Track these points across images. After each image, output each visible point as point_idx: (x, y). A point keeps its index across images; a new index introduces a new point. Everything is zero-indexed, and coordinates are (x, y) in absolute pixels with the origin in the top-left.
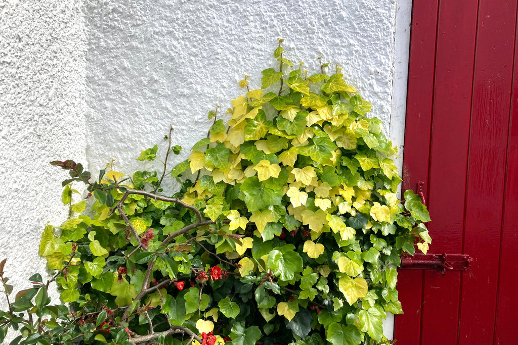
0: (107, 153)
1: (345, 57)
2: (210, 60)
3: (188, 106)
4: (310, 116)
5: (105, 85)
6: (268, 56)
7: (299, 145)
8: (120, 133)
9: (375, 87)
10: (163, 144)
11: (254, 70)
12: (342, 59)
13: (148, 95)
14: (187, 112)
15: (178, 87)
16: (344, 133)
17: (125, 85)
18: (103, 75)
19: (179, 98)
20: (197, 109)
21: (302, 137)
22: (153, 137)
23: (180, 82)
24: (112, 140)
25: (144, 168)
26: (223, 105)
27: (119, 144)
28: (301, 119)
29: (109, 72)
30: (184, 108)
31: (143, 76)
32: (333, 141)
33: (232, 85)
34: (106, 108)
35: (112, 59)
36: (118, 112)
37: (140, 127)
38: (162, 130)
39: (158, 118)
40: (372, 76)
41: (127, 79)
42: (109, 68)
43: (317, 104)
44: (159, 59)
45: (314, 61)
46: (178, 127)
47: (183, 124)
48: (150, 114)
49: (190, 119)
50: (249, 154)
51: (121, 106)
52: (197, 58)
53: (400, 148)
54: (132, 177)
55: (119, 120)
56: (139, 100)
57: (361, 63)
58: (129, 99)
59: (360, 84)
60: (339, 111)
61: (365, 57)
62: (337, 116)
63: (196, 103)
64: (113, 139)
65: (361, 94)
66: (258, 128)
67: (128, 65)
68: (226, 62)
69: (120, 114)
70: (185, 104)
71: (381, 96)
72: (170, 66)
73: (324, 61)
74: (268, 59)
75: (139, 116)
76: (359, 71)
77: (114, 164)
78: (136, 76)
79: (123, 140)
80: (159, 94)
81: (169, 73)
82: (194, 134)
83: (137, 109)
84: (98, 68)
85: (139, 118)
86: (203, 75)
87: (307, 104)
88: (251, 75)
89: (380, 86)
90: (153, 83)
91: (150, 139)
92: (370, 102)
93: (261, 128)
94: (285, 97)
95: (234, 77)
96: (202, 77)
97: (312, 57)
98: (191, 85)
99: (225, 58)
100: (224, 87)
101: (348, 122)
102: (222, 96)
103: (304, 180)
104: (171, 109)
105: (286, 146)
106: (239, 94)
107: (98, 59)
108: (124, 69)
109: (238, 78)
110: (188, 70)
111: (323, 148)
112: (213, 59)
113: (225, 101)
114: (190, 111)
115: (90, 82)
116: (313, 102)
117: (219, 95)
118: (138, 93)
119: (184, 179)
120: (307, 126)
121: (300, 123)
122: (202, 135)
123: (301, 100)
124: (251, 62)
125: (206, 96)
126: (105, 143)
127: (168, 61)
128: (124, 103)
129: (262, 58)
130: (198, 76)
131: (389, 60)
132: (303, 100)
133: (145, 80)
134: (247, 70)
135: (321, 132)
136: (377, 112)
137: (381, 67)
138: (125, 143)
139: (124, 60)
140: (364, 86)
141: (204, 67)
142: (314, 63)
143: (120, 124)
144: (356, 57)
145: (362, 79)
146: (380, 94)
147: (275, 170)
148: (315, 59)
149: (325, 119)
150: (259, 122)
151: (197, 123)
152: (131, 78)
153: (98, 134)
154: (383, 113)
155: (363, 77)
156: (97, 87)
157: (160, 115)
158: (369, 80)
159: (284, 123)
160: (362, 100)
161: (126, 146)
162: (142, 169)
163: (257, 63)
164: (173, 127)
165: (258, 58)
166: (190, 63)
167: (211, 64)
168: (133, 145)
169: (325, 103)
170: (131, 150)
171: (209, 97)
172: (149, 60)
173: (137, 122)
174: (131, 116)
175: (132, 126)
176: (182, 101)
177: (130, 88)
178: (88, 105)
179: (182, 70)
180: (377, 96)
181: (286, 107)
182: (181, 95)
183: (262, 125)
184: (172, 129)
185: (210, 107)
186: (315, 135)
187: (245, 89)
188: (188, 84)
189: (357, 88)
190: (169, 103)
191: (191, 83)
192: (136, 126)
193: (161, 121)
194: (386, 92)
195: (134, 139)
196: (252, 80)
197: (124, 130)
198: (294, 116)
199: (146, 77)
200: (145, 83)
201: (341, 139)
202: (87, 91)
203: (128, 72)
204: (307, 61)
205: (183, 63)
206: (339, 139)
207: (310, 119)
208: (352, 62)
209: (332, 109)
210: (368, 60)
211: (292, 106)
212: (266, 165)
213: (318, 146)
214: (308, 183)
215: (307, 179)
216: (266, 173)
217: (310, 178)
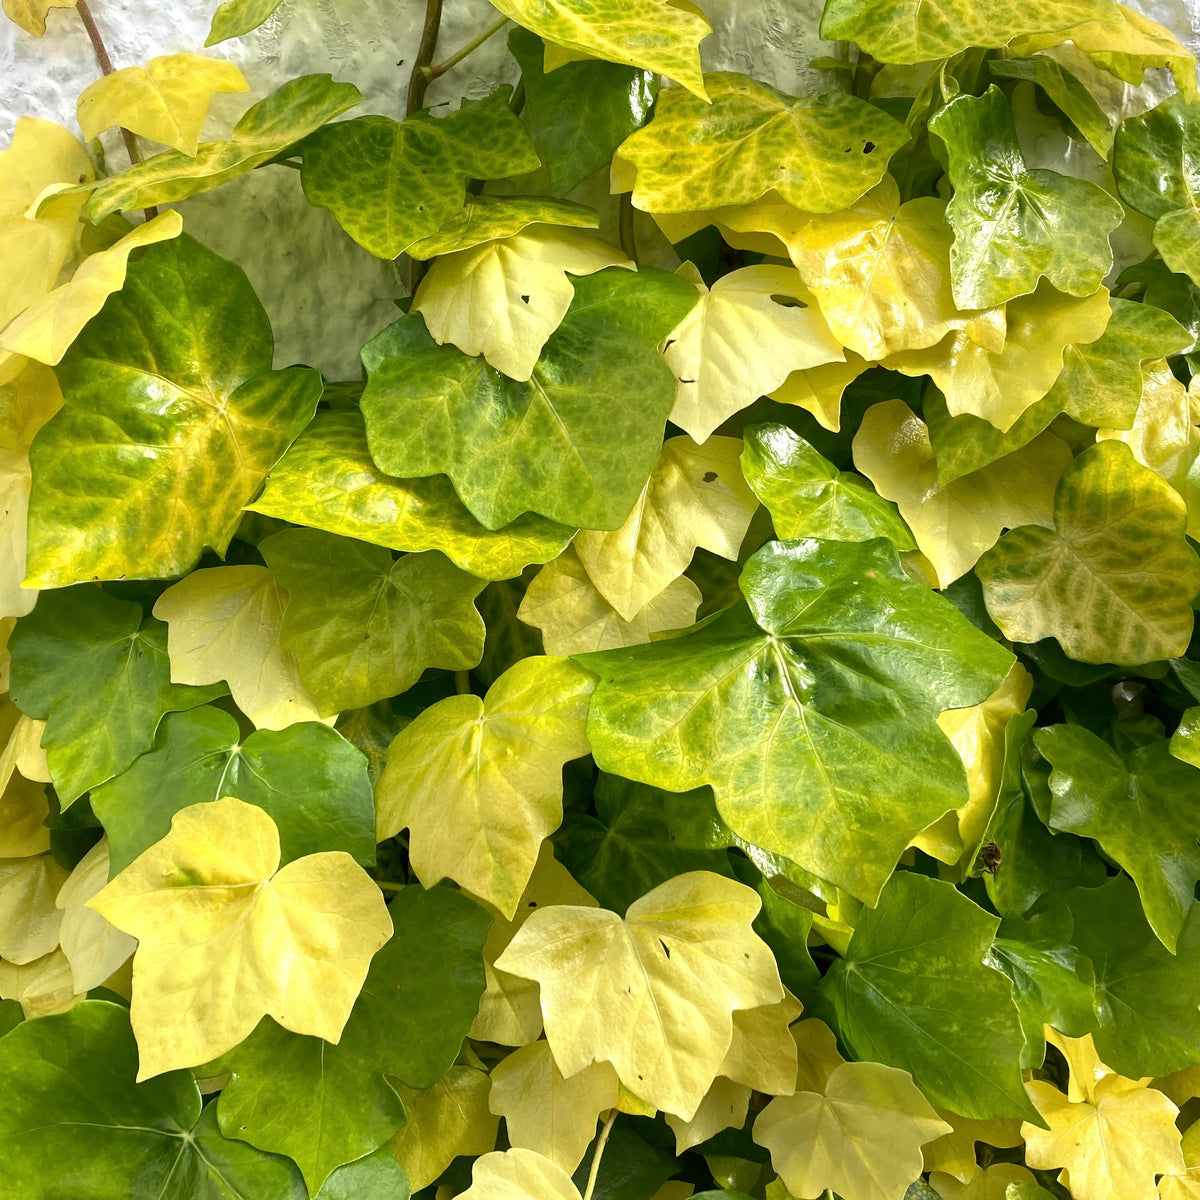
4: (713, 322)
7: (597, 638)
16: (1064, 495)
21: (627, 542)
28: (616, 358)
32: (947, 572)
43: (783, 183)
50: (87, 726)
60: (1010, 266)
62: (998, 320)
66: (187, 447)
87: (677, 185)
93: (217, 446)
94: (473, 124)
101: (1108, 378)
103: (643, 1050)
105: (460, 638)
106: (16, 101)
111: (853, 679)
116: (748, 166)
120: (673, 431)
121: (607, 388)
123: (623, 151)
132: (640, 148)
135: (826, 481)
149: (873, 351)
150: (189, 381)
159: (444, 395)
169: (872, 175)
181: (471, 226)
183: (227, 414)
186: (761, 531)
198: (546, 318)
201: (1033, 555)
207: (709, 351)
209: (940, 237)
211: (525, 218)
212: (236, 867)
213: (799, 649)
214: (686, 1083)
215: (676, 1042)
216: (215, 977)
217: (713, 1022)
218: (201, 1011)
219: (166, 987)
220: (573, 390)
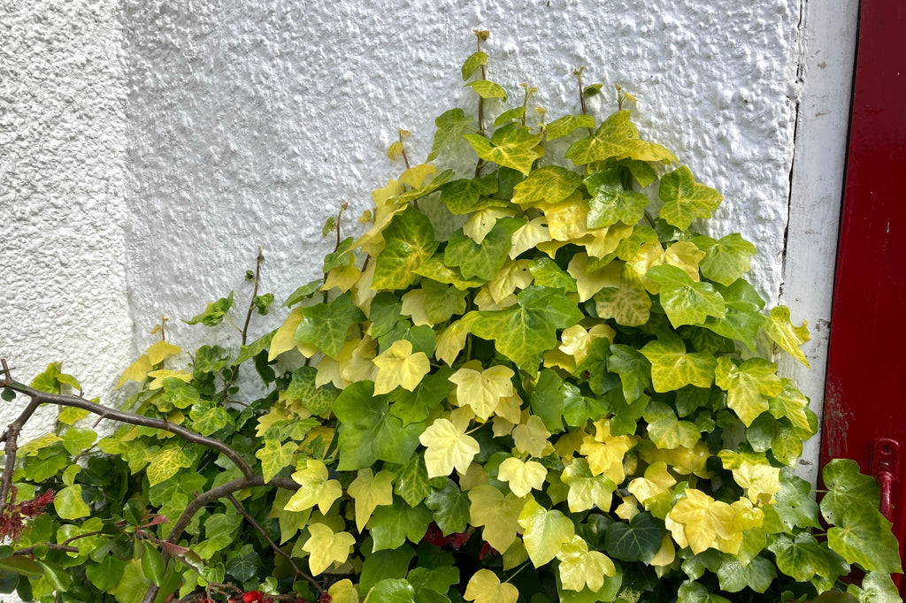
0: (156, 305)
1: (647, 65)
2: (330, 99)
3: (290, 206)
4: (524, 231)
5: (156, 166)
6: (454, 79)
8: (175, 265)
9: (734, 146)
10: (245, 291)
11: (421, 115)
12: (640, 71)
13: (222, 184)
14: (287, 220)
15: (272, 165)
16: (622, 279)
17: (185, 164)
18: (152, 146)
19: (275, 190)
20: (306, 213)
21: (501, 285)
22: (229, 275)
23: (274, 154)
24: (164, 278)
25: (216, 338)
26: (356, 204)
27: (174, 286)
28: (501, 239)
29: (160, 138)
30: (282, 210)
31: (212, 144)
32: (584, 298)
33: (374, 155)
34: (154, 213)
35: (164, 113)
36: (173, 221)
37: (209, 251)
38: (244, 259)
39: (239, 234)
40: (726, 112)
41: (188, 153)
42: (160, 131)
43: (547, 196)
44: (238, 106)
45: (564, 83)
46: (272, 254)
47: (282, 247)
48: (226, 225)
49: (294, 236)
51: (179, 209)
52: (307, 97)
53: (818, 327)
54: (194, 356)
55: (175, 238)
56: (208, 195)
57: (695, 78)
58: (191, 194)
59: (690, 139)
60: (609, 217)
61: (708, 58)
63: (305, 199)
64: (165, 275)
65: (693, 166)
66: (412, 259)
67: (188, 122)
68: (361, 100)
69: (177, 226)
70: (284, 203)
71: (753, 172)
72: (257, 118)
73: (589, 80)
74: (453, 86)
75: (207, 230)
76: (689, 100)
77: (167, 328)
78: (203, 145)
79: (180, 279)
80: (240, 181)
81: (256, 133)
82: (302, 270)
83: (203, 215)
84: (145, 132)
85: (206, 234)
86: (318, 134)
87: (524, 196)
88: (414, 128)
89: (752, 141)
90: (230, 158)
91: (224, 279)
92: (719, 188)
93: (418, 259)
95: (378, 135)
96: (315, 141)
97: (560, 71)
98: (294, 160)
99: (359, 91)
100: (358, 161)
101: (630, 247)
102: (353, 182)
104: (261, 214)
105: (461, 307)
106: (388, 176)
107: (143, 114)
108: (183, 130)
109: (386, 138)
110: (288, 124)
111: (538, 318)
112: (337, 97)
113: (361, 193)
114: (293, 217)
115: (133, 161)
116: (540, 192)
117: (346, 180)
118: (206, 180)
119: (281, 371)
120: (508, 257)
121: (498, 248)
122: (316, 274)
124: (414, 98)
125: (323, 183)
126: (155, 283)
127: (253, 109)
128: (183, 201)
129: (440, 84)
130: (308, 138)
131: (783, 61)
133: (216, 153)
134: (407, 116)
135: (555, 272)
136: (742, 219)
137: (754, 86)
138: (183, 284)
139: (184, 112)
140: (700, 144)
141: (320, 115)
142: (563, 88)
143: (177, 245)
144: (680, 60)
145: (697, 124)
146: (750, 164)
147: (416, 368)
148: (567, 76)
149: (562, 238)
150: (413, 243)
151: (305, 245)
152: (195, 150)
153: (143, 265)
154: (761, 221)
155: (699, 118)
156: (142, 171)
157: (241, 227)
158: (717, 125)
159: (462, 247)
160: (695, 184)
161: (185, 291)
162: (212, 340)
163: (428, 97)
164: (265, 253)
165: (431, 84)
166: (293, 108)
167: (333, 108)
168: (196, 290)
169: (569, 193)
170: (195, 300)
171: (328, 186)
172: (222, 108)
173: (203, 241)
174: (195, 230)
175: (195, 249)
176: (279, 195)
177: (193, 170)
178: (129, 206)
179: (278, 126)
180: (743, 171)
181: (478, 206)
182: (277, 183)
183: (421, 252)
184: (261, 258)
185: (330, 207)
186: (533, 282)
187: (400, 164)
188: (290, 157)
189: (681, 149)
190: (258, 200)
191: (295, 155)
192: (202, 249)
193: (243, 241)
194: (769, 160)
195: (197, 278)
196: (418, 141)
197: (183, 259)
198: (487, 229)
199: (218, 145)
200: (216, 158)
201: (612, 296)
202: (127, 178)
203: (190, 138)
204: (546, 83)
205: (279, 110)
206: (606, 295)
208: (670, 77)
209: (586, 208)
210: (718, 68)
211: (490, 205)
212: (402, 354)
213: (528, 312)
214: (486, 412)
215: (486, 402)
216: (392, 377)
217: (495, 399)
218: (388, 383)
219: (383, 378)
220: (491, 247)
